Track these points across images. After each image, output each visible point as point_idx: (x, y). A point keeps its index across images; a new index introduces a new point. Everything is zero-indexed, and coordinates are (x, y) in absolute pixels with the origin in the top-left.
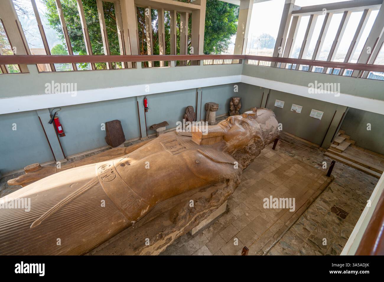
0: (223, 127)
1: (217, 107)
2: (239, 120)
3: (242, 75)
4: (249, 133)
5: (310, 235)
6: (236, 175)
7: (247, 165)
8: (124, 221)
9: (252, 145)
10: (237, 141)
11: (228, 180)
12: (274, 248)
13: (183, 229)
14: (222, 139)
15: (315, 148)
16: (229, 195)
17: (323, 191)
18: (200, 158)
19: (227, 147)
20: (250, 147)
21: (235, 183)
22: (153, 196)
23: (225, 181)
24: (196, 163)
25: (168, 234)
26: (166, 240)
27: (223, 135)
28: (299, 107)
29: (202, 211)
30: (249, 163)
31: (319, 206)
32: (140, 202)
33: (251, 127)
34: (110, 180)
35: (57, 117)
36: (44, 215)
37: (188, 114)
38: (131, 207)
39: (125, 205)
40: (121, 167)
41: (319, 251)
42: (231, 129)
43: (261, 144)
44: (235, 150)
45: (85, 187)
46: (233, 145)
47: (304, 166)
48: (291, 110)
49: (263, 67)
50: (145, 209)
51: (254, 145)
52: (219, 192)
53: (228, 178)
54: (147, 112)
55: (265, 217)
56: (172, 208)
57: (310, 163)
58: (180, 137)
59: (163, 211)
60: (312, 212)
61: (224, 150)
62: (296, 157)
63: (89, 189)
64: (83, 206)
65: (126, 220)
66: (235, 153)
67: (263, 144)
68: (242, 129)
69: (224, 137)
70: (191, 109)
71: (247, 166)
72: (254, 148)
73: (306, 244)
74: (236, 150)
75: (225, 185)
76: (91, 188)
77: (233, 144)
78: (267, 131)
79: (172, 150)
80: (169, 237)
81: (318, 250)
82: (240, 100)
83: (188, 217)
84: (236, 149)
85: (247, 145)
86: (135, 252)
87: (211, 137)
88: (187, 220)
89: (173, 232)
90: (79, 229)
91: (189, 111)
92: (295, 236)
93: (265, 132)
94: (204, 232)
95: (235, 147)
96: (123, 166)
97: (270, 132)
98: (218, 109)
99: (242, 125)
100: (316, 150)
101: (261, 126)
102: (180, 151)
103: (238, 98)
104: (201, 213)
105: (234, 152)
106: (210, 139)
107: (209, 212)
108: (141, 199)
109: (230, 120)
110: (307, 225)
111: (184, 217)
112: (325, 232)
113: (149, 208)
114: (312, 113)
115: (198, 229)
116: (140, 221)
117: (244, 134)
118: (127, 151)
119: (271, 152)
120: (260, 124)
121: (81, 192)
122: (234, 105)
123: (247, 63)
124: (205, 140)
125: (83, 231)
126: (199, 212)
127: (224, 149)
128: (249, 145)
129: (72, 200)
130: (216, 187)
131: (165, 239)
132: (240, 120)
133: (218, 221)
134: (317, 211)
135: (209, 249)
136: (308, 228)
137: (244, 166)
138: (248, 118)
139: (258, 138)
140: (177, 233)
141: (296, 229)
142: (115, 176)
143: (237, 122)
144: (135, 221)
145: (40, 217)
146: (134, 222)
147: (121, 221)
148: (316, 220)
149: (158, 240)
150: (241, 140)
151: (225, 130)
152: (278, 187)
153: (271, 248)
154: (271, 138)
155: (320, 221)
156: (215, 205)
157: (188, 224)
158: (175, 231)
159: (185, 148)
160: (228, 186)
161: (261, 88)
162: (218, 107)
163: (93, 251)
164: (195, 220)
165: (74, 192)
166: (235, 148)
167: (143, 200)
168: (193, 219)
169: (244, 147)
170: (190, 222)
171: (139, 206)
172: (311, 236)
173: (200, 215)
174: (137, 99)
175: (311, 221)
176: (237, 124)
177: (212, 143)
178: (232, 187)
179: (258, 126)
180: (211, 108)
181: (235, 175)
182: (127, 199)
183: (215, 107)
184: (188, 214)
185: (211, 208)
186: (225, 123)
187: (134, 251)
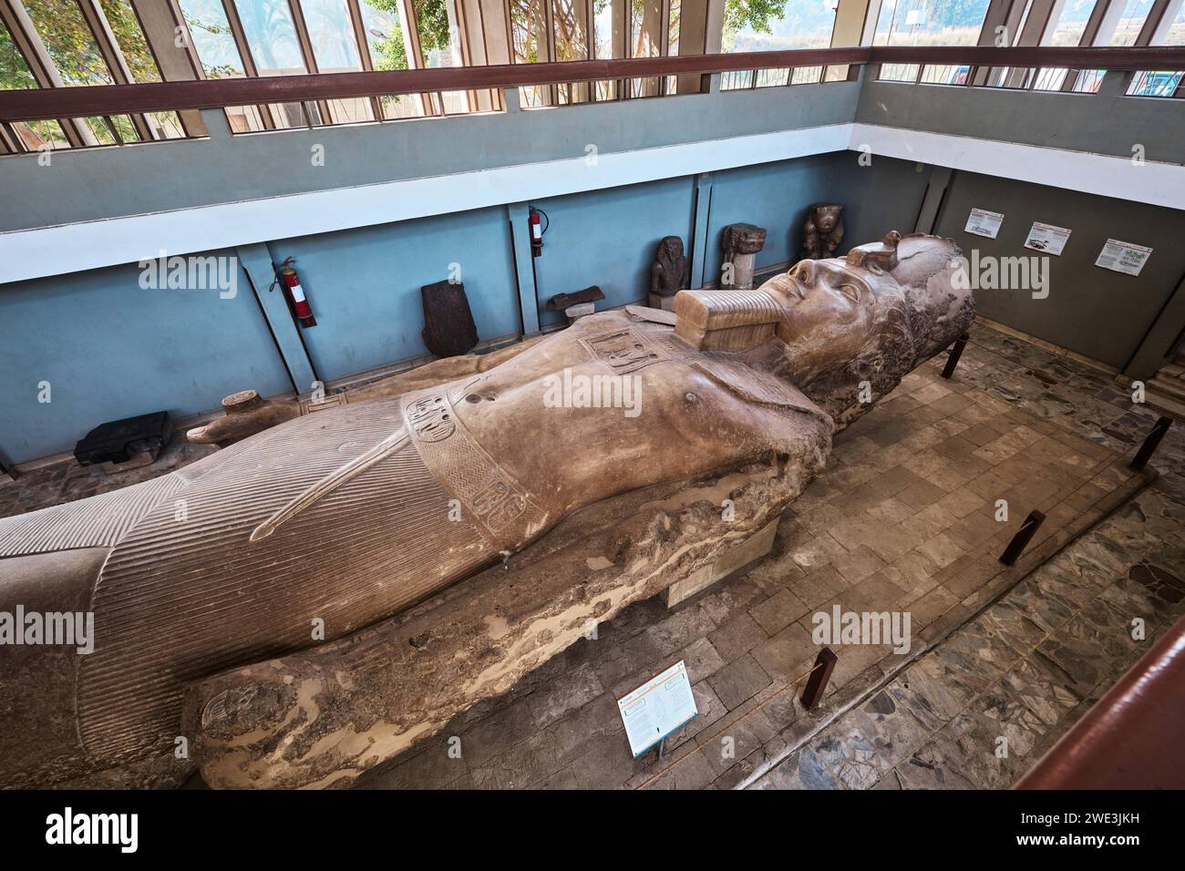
0: (775, 296)
1: (760, 237)
2: (832, 275)
3: (855, 121)
4: (865, 317)
5: (1043, 640)
6: (810, 444)
7: (850, 418)
8: (482, 547)
9: (870, 356)
10: (823, 341)
11: (784, 458)
12: (916, 664)
13: (644, 581)
14: (771, 334)
15: (1101, 378)
16: (783, 503)
17: (1108, 514)
18: (700, 386)
19: (785, 359)
20: (865, 361)
21: (806, 467)
22: (559, 489)
23: (773, 462)
24: (687, 401)
25: (600, 591)
26: (595, 607)
27: (774, 321)
28: (1056, 233)
29: (701, 540)
30: (858, 413)
31: (1087, 559)
32: (523, 502)
33: (871, 297)
34: (440, 438)
35: (292, 269)
36: (279, 512)
37: (665, 262)
38: (497, 513)
39: (482, 506)
40: (468, 405)
41: (1066, 687)
42: (804, 302)
43: (905, 355)
44: (811, 370)
45: (376, 452)
46: (808, 353)
47: (1054, 433)
48: (1026, 245)
49: (936, 90)
50: (538, 522)
51: (879, 356)
52: (753, 491)
53: (784, 451)
54: (540, 255)
55: (895, 579)
56: (611, 524)
57: (1076, 426)
58: (639, 325)
59: (587, 532)
60: (1059, 576)
61: (778, 369)
62: (1025, 404)
63: (384, 459)
64: (372, 499)
65: (485, 546)
66: (813, 381)
67: (910, 354)
68: (840, 302)
69: (777, 327)
70: (676, 246)
71: (849, 423)
72: (878, 368)
73: (1025, 664)
74: (815, 371)
75: (772, 472)
76: (389, 456)
77: (807, 351)
78: (929, 311)
79: (613, 362)
80: (603, 600)
81: (1063, 685)
82: (840, 216)
83: (658, 553)
84: (816, 367)
85: (854, 357)
86: (513, 625)
87: (737, 325)
88: (656, 560)
89: (613, 587)
90: (367, 556)
91: (667, 252)
92: (992, 640)
93: (921, 313)
94: (702, 603)
95: (813, 360)
96: (475, 403)
97: (941, 315)
98: (761, 244)
99: (844, 289)
100: (1104, 383)
101: (910, 295)
102: (637, 365)
103: (834, 208)
104: (698, 545)
105: (809, 378)
106: (734, 333)
107: (721, 546)
108: (525, 494)
109: (803, 272)
110: (1037, 610)
111: (649, 552)
112: (1097, 635)
113: (547, 521)
114: (1104, 252)
115: (686, 594)
116: (523, 552)
117: (848, 318)
118: (483, 367)
119: (934, 387)
120: (908, 287)
121: (367, 465)
122: (818, 231)
123: (878, 79)
124: (718, 335)
125: (376, 561)
126: (692, 542)
127: (777, 364)
128: (860, 356)
129: (346, 483)
130: (743, 476)
131: (591, 602)
132: (835, 273)
133: (748, 577)
134: (1079, 573)
135: (716, 648)
136: (1037, 619)
137: (838, 422)
138: (866, 266)
139: (896, 333)
140: (625, 593)
141: (997, 619)
142: (452, 429)
143: (825, 279)
144: (510, 551)
145: (270, 516)
146: (507, 553)
147: (472, 547)
148: (1071, 598)
149: (572, 603)
150: (834, 340)
151: (784, 305)
152: (948, 493)
153: (909, 663)
154: (940, 333)
155: (1083, 603)
156: (741, 527)
157: (658, 572)
158: (621, 585)
159: (654, 355)
160: (781, 475)
161: (919, 170)
162: (764, 238)
163: (405, 614)
164: (680, 563)
165: (350, 464)
166: (813, 364)
167: (529, 497)
168: (673, 560)
169: (843, 361)
170: (665, 565)
171: (519, 511)
172: (1045, 641)
173: (695, 550)
174: (507, 216)
175: (1050, 601)
176: (824, 286)
177: (738, 344)
178: (794, 478)
179: (899, 292)
180: (739, 241)
181: (807, 443)
182: (487, 491)
183: (755, 240)
184: (659, 544)
185: (728, 535)
186: (785, 281)
187: (508, 622)
